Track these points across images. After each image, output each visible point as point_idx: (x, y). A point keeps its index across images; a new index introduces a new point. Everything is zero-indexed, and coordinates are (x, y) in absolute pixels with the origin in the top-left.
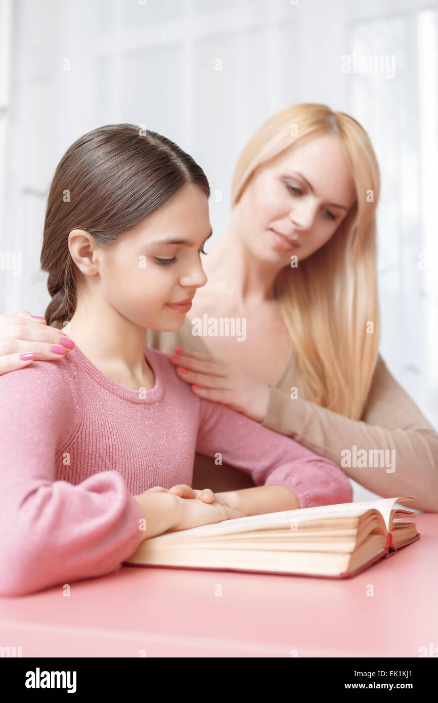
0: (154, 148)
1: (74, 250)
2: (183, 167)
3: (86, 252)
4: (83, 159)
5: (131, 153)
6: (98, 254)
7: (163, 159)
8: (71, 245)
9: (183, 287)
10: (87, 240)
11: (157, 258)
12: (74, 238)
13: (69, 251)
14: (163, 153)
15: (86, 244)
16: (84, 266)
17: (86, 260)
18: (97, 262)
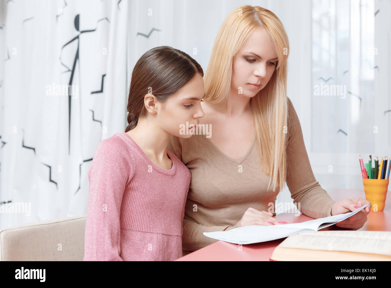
0: (181, 58)
1: (147, 102)
2: (194, 66)
3: (152, 104)
4: (150, 63)
5: (172, 60)
6: (158, 105)
7: (185, 63)
8: (145, 100)
9: (195, 119)
10: (153, 98)
11: (185, 106)
12: (147, 98)
13: (144, 103)
14: (185, 60)
15: (152, 100)
16: (150, 110)
17: (151, 107)
18: (157, 108)
